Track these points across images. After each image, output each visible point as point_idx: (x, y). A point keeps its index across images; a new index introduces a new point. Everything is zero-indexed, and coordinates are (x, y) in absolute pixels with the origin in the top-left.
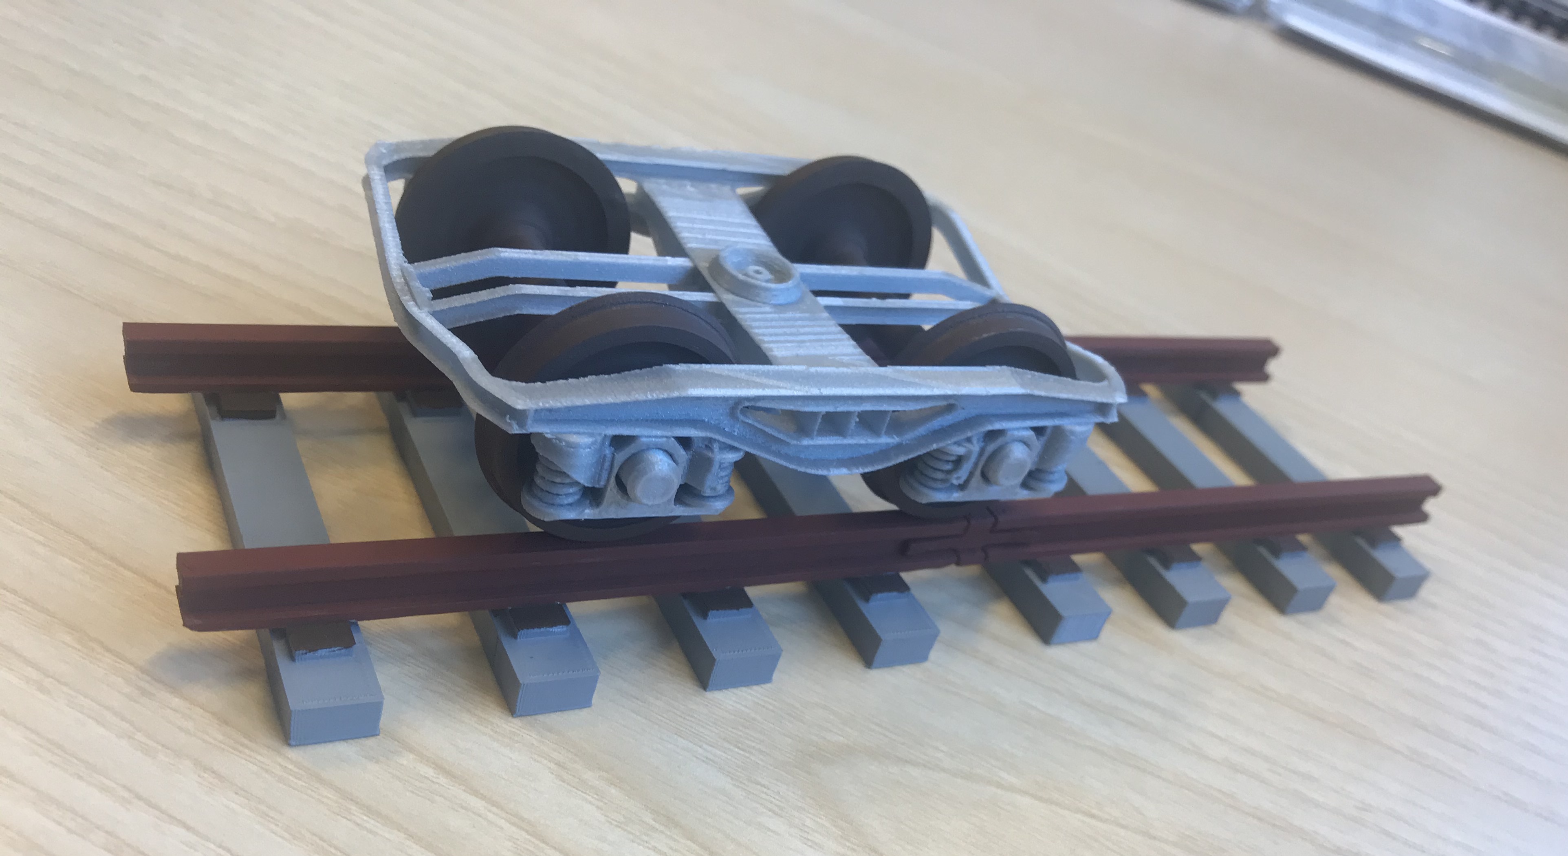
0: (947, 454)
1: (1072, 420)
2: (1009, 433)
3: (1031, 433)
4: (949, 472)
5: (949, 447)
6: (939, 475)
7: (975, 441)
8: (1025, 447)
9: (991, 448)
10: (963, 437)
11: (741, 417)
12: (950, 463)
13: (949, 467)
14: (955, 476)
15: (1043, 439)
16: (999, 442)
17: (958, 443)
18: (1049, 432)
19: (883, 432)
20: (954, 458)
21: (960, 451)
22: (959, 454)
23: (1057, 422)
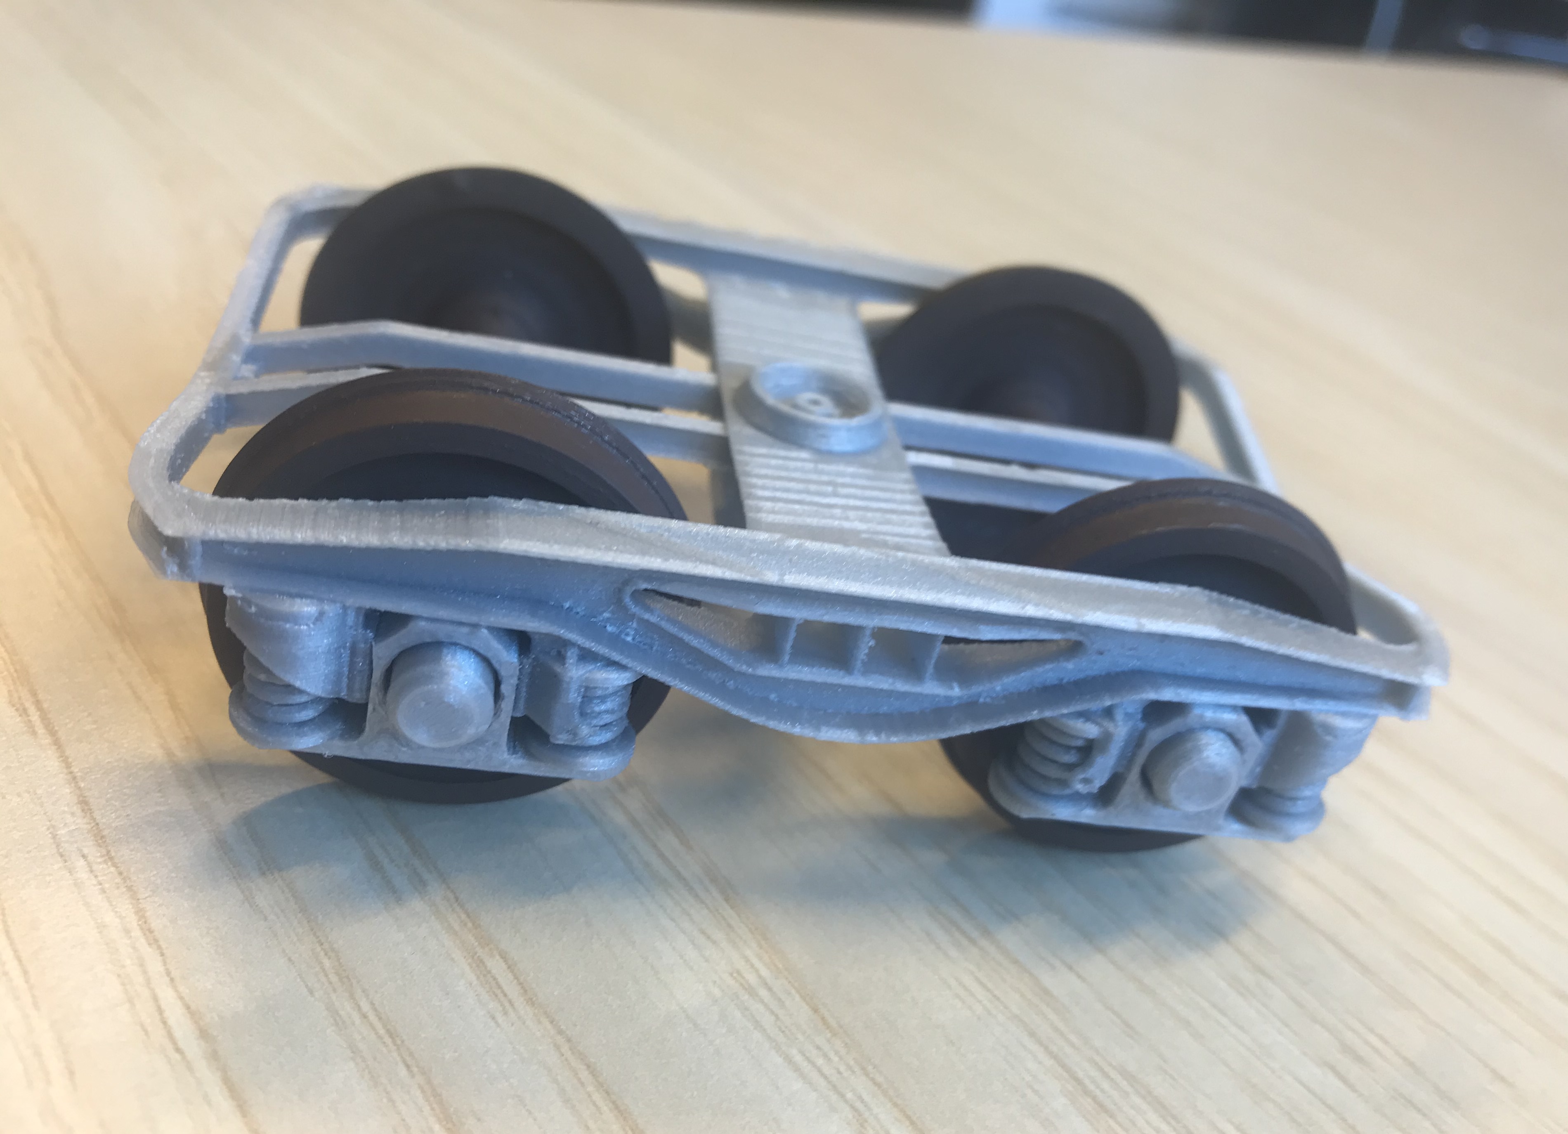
0: (1063, 733)
1: (1333, 705)
2: (1197, 711)
3: (1244, 720)
4: (1071, 767)
5: (1064, 720)
6: (1053, 772)
7: (1119, 715)
8: (1229, 743)
9: (1157, 735)
10: (1095, 705)
11: (634, 609)
12: (1073, 752)
13: (1069, 758)
14: (1081, 776)
15: (1270, 734)
16: (1174, 726)
17: (1085, 715)
18: (1281, 722)
19: (928, 675)
20: (1079, 743)
21: (1091, 730)
22: (1091, 737)
23: (1299, 704)
